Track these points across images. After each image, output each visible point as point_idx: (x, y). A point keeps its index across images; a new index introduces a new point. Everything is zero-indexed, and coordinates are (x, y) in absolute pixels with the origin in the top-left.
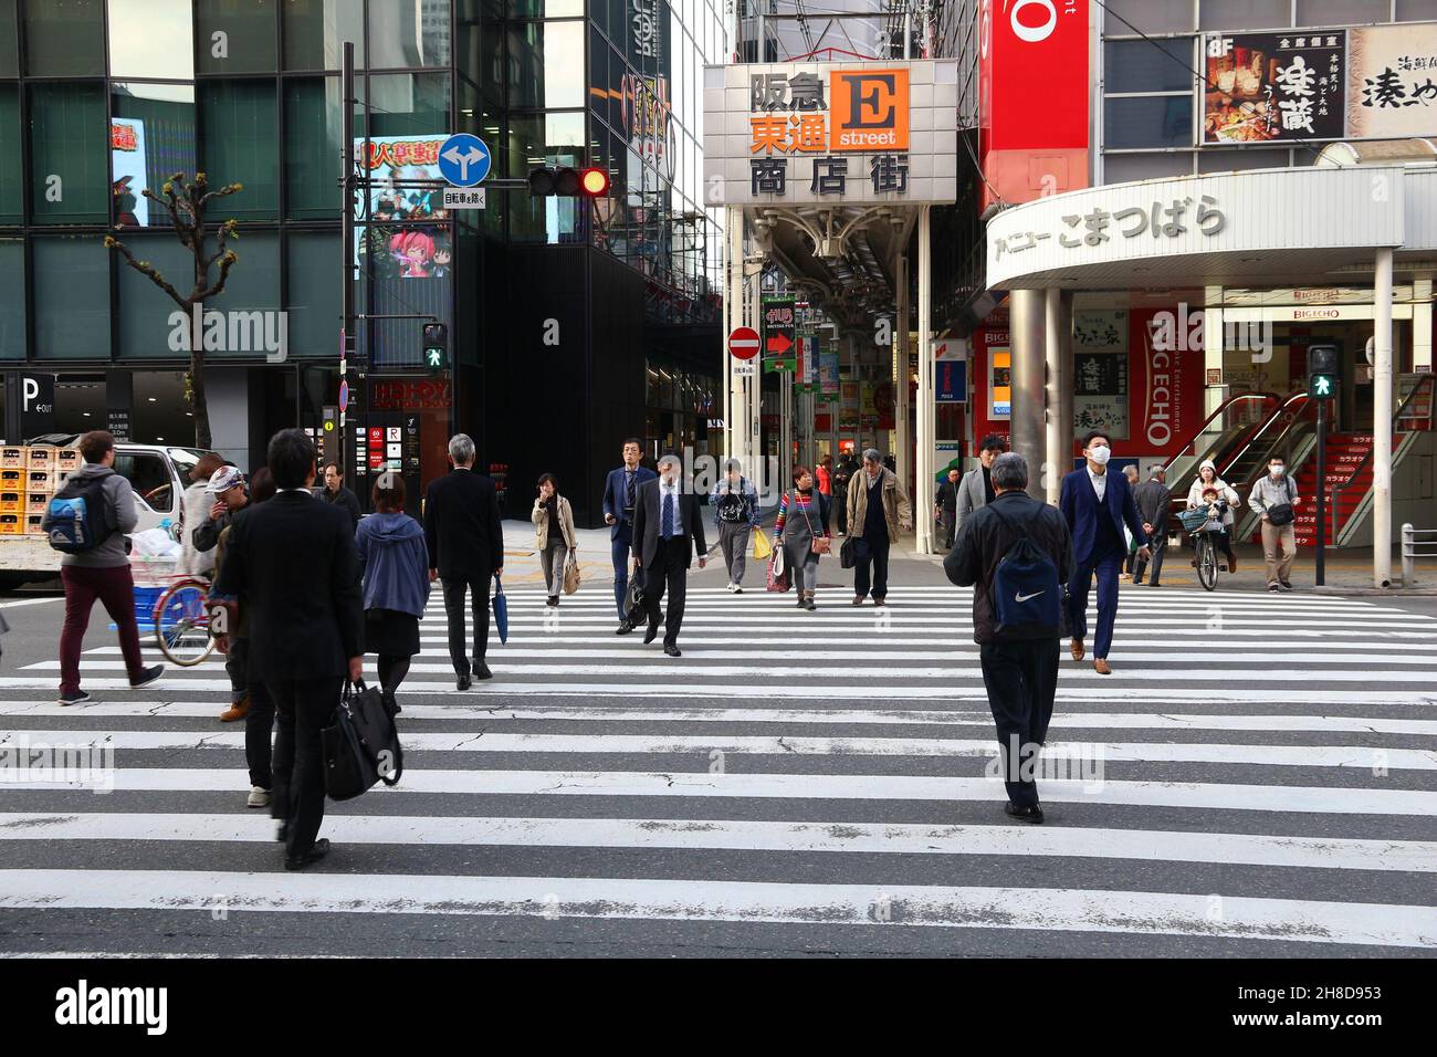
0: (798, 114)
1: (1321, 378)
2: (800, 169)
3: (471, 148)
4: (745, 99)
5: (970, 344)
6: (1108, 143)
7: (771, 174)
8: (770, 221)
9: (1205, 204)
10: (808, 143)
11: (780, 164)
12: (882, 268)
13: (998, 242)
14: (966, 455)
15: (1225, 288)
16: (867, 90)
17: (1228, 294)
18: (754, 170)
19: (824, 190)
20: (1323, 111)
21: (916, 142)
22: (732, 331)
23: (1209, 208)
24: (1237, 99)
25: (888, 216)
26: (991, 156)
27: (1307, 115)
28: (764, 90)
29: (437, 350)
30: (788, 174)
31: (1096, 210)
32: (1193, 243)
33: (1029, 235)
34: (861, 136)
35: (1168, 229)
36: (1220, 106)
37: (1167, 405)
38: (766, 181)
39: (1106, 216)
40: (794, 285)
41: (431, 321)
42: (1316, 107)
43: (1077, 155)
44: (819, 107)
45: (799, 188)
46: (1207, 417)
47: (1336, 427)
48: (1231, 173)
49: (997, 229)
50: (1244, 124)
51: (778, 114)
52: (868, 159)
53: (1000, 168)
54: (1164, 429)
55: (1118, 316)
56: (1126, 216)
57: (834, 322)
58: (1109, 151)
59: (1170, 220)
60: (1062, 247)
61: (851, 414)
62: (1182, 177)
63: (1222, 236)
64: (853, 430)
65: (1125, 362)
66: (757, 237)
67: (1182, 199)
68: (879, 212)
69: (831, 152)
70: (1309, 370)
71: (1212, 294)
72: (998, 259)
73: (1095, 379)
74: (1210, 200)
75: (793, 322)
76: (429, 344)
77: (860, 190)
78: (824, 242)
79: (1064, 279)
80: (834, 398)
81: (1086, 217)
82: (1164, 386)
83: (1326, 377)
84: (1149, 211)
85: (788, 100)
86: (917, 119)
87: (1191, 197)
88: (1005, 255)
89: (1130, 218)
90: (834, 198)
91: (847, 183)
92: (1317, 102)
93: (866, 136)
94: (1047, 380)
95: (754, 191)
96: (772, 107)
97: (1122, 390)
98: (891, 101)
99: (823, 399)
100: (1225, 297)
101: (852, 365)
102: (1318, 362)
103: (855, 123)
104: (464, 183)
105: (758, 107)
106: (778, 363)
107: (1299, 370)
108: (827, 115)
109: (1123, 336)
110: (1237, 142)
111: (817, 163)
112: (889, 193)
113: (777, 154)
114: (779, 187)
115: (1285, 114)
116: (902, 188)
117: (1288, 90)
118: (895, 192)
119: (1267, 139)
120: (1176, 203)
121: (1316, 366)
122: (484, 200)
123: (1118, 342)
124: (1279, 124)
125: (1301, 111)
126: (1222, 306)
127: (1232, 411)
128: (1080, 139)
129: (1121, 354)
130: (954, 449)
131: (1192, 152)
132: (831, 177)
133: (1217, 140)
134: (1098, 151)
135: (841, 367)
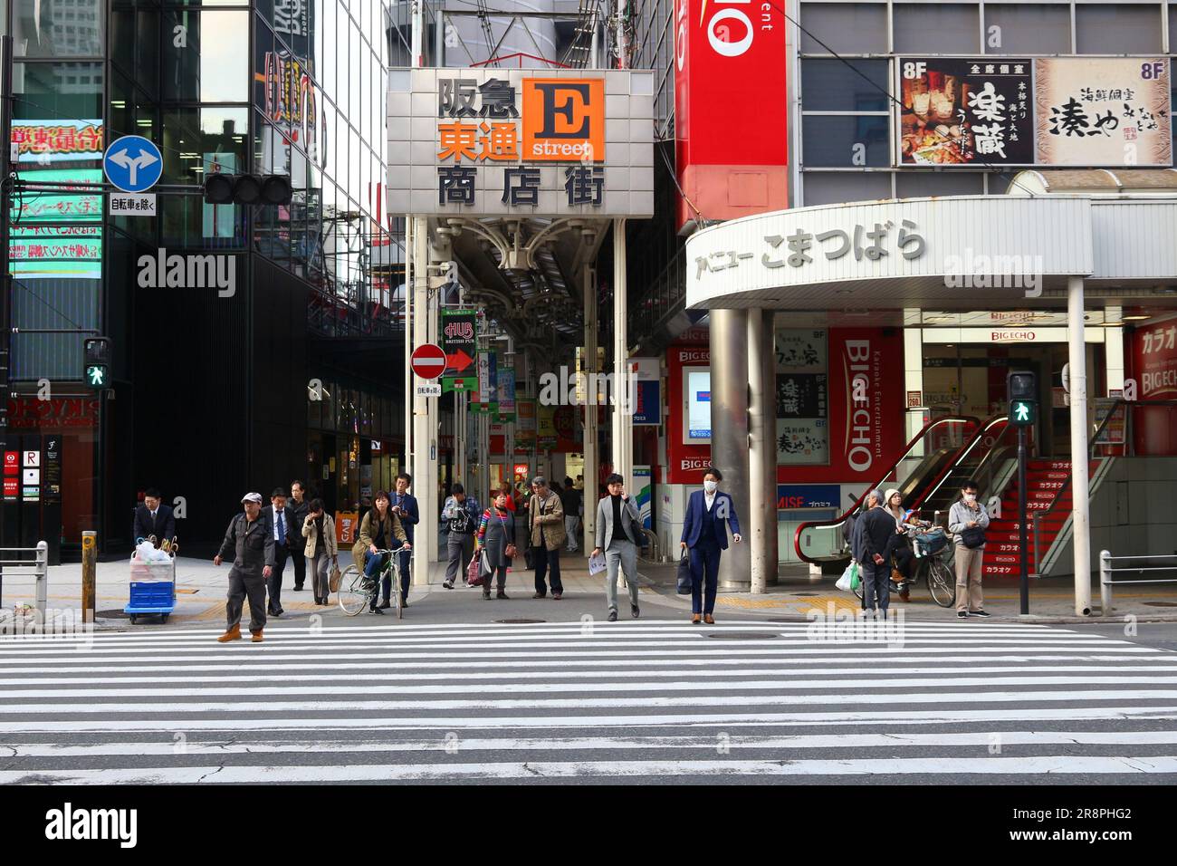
0: (489, 122)
1: (1021, 404)
2: (491, 179)
3: (141, 151)
4: (431, 103)
5: (664, 362)
6: (807, 161)
7: (460, 184)
8: (454, 231)
9: (905, 228)
10: (499, 152)
11: (469, 173)
12: (564, 278)
13: (698, 260)
14: (660, 482)
15: (923, 310)
16: (560, 98)
17: (926, 314)
18: (442, 179)
19: (516, 201)
20: (1014, 137)
21: (612, 155)
22: (415, 348)
23: (909, 232)
24: (932, 122)
25: (580, 228)
26: (689, 171)
27: (999, 140)
28: (452, 96)
29: (99, 367)
30: (478, 183)
31: (799, 231)
32: (894, 267)
33: (731, 254)
34: (555, 146)
35: (870, 252)
36: (915, 128)
37: (867, 428)
38: (456, 190)
39: (809, 237)
40: (472, 296)
41: (92, 336)
42: (1007, 133)
43: (776, 172)
44: (510, 115)
45: (490, 200)
46: (908, 442)
47: (1036, 451)
48: (930, 198)
49: (697, 247)
50: (940, 146)
51: (467, 121)
52: (562, 170)
53: (699, 183)
54: (865, 453)
55: (817, 335)
56: (829, 238)
57: (508, 333)
58: (808, 169)
59: (871, 243)
60: (764, 268)
61: (527, 436)
62: (883, 201)
63: (923, 260)
64: (528, 453)
65: (824, 383)
66: (436, 245)
67: (883, 223)
68: (570, 224)
69: (523, 161)
70: (1009, 396)
71: (911, 315)
72: (699, 278)
73: (794, 401)
74: (911, 225)
75: (474, 337)
76: (91, 361)
77: (553, 202)
78: (511, 253)
79: (765, 300)
80: (511, 418)
81: (788, 237)
82: (865, 408)
83: (1026, 403)
84: (851, 235)
85: (477, 106)
86: (613, 130)
87: (893, 221)
88: (706, 274)
89: (832, 241)
90: (526, 209)
91: (540, 195)
92: (1008, 128)
93: (560, 146)
94: (749, 404)
95: (442, 200)
96: (461, 114)
97: (822, 413)
98: (586, 111)
99: (499, 420)
100: (924, 317)
101: (526, 380)
102: (1018, 388)
103: (548, 132)
104: (133, 188)
105: (446, 113)
106: (456, 382)
107: (999, 395)
108: (519, 124)
109: (822, 356)
110: (933, 164)
111: (508, 173)
112: (584, 206)
113: (465, 163)
114: (468, 196)
115: (978, 139)
116: (598, 201)
117: (981, 115)
118: (591, 206)
119: (961, 162)
120: (877, 226)
121: (1014, 393)
122: (154, 207)
123: (817, 362)
124: (973, 148)
125: (993, 137)
126: (921, 326)
127: (933, 435)
128: (778, 156)
129: (821, 375)
130: (647, 475)
131: (890, 173)
132: (523, 188)
133: (915, 162)
134: (797, 169)
135: (517, 383)
